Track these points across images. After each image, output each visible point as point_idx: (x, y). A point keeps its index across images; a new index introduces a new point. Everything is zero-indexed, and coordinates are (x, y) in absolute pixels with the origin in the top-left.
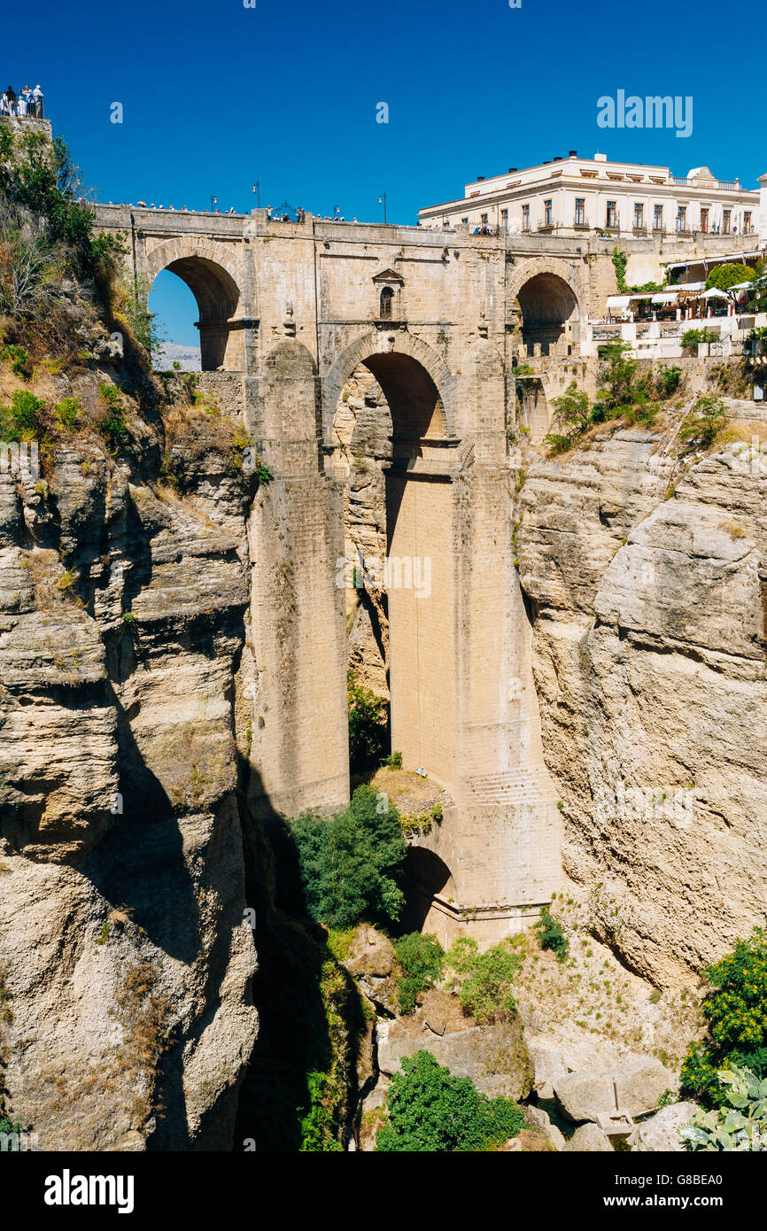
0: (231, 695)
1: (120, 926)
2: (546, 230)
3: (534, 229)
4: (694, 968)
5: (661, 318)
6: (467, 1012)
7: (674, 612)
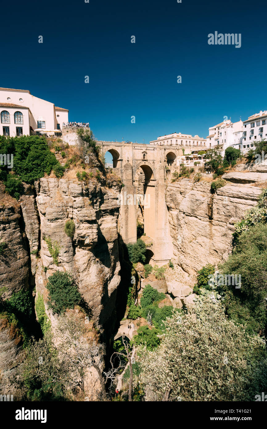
0: (117, 223)
1: (98, 261)
2: (171, 145)
3: (169, 145)
4: (196, 271)
5: (190, 159)
6: (156, 278)
7: (193, 209)
